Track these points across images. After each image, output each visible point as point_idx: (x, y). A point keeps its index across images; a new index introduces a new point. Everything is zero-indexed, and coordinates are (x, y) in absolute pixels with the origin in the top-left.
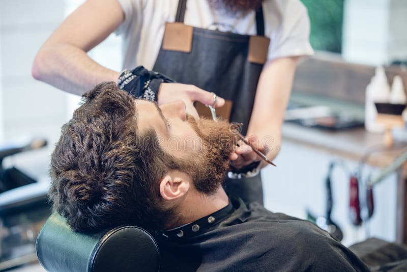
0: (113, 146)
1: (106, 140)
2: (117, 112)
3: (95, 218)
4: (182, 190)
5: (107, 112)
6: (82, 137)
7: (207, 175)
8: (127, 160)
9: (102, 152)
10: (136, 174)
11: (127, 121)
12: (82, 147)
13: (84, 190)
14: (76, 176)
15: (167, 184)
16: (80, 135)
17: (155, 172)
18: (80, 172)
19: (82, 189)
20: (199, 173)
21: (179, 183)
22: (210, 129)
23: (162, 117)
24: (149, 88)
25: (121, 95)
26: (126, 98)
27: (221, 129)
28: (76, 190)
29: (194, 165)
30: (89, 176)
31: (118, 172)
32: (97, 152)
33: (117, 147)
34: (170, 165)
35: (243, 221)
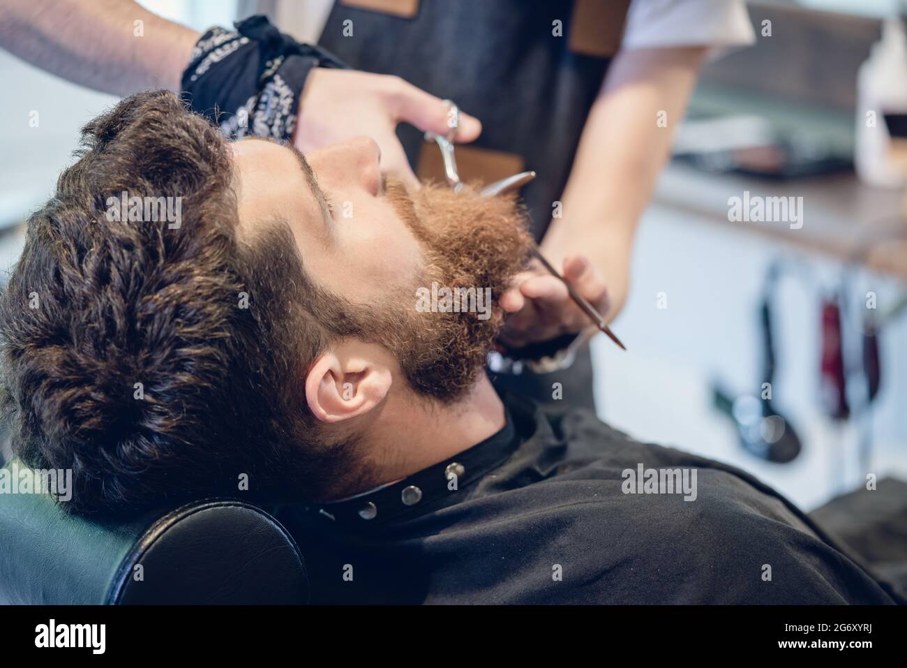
0: (168, 277)
1: (147, 260)
2: (179, 178)
3: (124, 480)
4: (369, 393)
5: (148, 178)
6: (82, 252)
7: (441, 349)
8: (209, 315)
9: (135, 294)
10: (236, 353)
11: (206, 204)
12: (80, 280)
13: (89, 403)
14: (64, 364)
15: (325, 378)
16: (76, 245)
17: (290, 346)
18: (74, 351)
19: (81, 399)
20: (420, 345)
21: (362, 374)
22: (449, 216)
23: (314, 186)
24: (277, 78)
25: (187, 129)
26: (202, 138)
27: (480, 217)
28: (64, 403)
29: (402, 321)
30: (101, 365)
31: (184, 350)
32: (123, 292)
33: (179, 279)
34: (332, 323)
35: (544, 473)
